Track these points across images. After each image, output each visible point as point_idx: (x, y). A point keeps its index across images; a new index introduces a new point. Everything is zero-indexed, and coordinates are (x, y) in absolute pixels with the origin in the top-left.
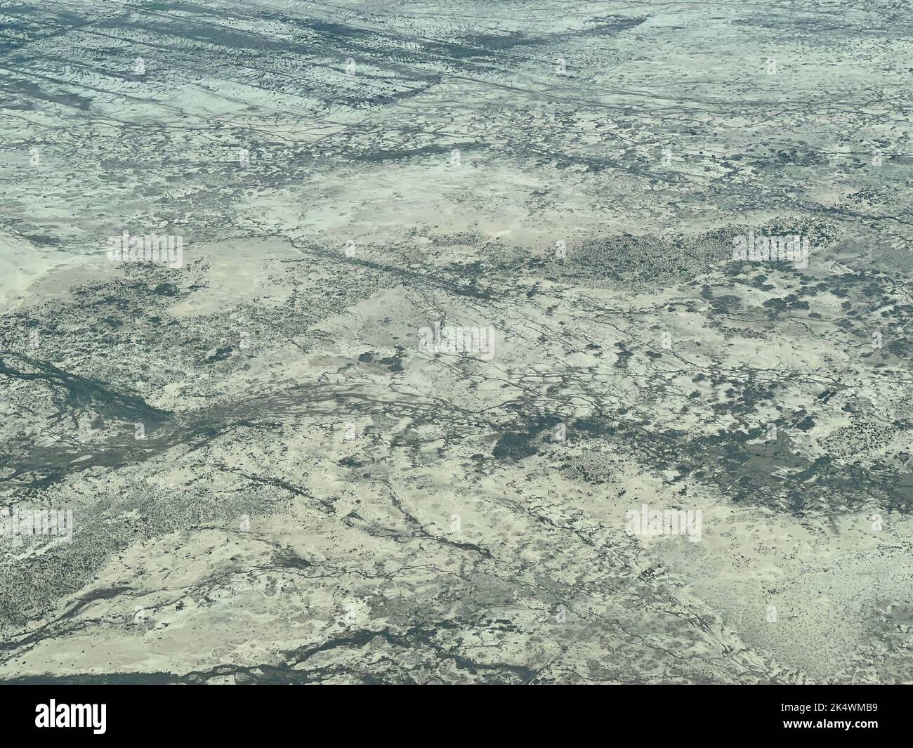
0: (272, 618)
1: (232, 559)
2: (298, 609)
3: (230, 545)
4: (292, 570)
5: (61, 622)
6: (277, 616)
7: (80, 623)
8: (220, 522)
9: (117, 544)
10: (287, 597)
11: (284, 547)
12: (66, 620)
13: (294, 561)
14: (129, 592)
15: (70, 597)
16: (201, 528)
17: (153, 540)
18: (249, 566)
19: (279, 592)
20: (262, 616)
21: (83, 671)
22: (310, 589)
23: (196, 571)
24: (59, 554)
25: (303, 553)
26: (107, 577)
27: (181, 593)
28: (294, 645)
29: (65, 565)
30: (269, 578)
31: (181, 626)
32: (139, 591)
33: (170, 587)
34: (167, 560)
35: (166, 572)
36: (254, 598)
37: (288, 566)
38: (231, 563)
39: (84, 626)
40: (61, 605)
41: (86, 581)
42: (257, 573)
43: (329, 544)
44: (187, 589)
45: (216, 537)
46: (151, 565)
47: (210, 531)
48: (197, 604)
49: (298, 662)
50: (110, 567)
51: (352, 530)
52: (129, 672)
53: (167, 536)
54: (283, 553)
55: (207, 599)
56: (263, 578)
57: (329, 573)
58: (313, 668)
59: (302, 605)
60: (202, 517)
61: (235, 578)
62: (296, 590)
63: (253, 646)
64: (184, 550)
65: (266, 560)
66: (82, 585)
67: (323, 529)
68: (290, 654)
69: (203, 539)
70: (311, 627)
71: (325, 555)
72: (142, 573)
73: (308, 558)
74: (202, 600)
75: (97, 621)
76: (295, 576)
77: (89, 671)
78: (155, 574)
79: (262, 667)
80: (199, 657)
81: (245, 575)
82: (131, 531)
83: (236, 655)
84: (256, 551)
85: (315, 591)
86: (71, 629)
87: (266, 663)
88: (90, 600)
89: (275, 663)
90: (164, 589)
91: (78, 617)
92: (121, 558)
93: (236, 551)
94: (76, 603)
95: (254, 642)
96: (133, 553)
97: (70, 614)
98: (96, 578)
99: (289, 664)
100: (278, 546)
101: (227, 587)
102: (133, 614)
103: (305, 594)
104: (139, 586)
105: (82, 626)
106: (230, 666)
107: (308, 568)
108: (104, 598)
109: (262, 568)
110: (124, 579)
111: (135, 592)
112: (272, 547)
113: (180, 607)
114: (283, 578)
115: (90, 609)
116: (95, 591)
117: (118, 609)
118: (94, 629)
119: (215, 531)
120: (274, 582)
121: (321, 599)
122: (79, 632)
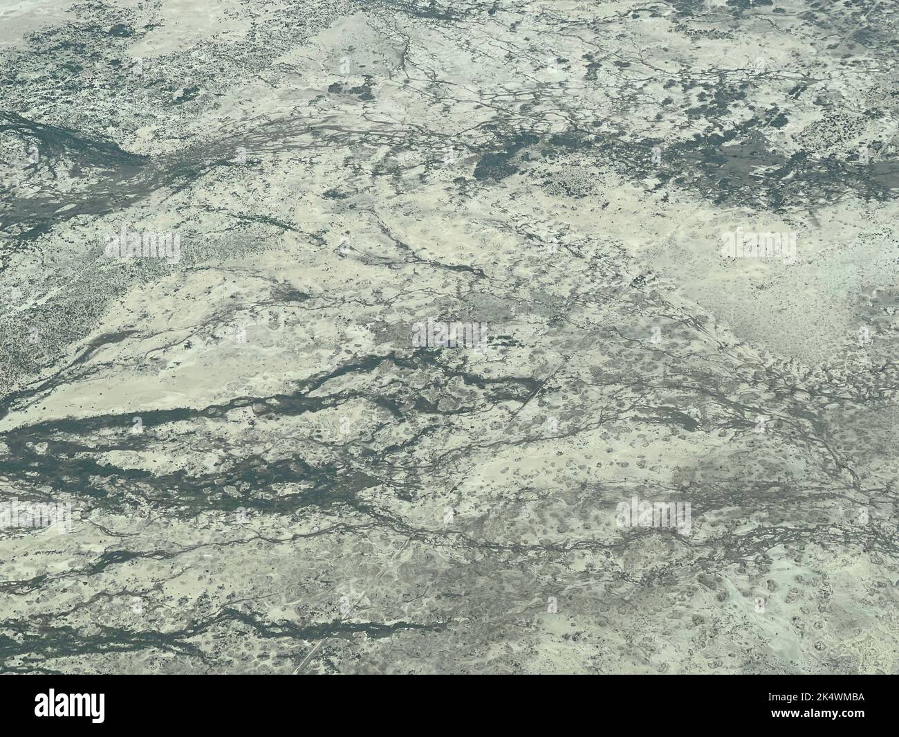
0: (280, 350)
1: (232, 297)
2: (304, 341)
3: (228, 284)
4: (292, 303)
5: (74, 367)
6: (284, 349)
7: (93, 367)
8: (214, 262)
9: (116, 289)
10: (291, 330)
11: (281, 281)
12: (79, 365)
13: (294, 295)
14: (136, 335)
15: (79, 344)
16: (197, 269)
17: (151, 283)
18: (249, 302)
19: (282, 325)
20: (270, 349)
21: (104, 413)
22: (312, 320)
23: (200, 311)
24: (60, 303)
25: (301, 286)
26: (112, 321)
27: (187, 332)
28: (305, 374)
29: (68, 313)
30: (271, 313)
31: (192, 364)
32: (146, 333)
33: (175, 327)
34: (168, 302)
35: (169, 313)
36: (259, 333)
37: (288, 300)
38: (232, 301)
39: (98, 370)
40: (72, 351)
41: (91, 327)
42: (259, 308)
43: (325, 276)
44: (192, 329)
45: (213, 277)
46: (153, 308)
47: (206, 272)
48: (205, 342)
49: (311, 390)
50: (113, 312)
51: (345, 261)
52: (149, 410)
53: (164, 279)
54: (281, 288)
55: (213, 337)
56: (265, 312)
57: (329, 304)
58: (327, 395)
59: (307, 336)
60: (196, 258)
61: (238, 315)
62: (299, 322)
63: (265, 378)
64: (183, 292)
65: (265, 296)
66: (88, 331)
67: (317, 262)
68: (302, 384)
69: (200, 280)
70: (319, 357)
71: (323, 287)
72: (145, 316)
73: (306, 291)
74: (209, 338)
75: (109, 365)
76: (296, 309)
77: (110, 412)
78: (159, 316)
79: (277, 397)
80: (215, 391)
81: (247, 311)
82: (128, 276)
83: (250, 388)
84: (253, 288)
85: (317, 321)
86: (85, 374)
87: (281, 393)
88: (99, 345)
89: (289, 393)
90: (170, 330)
91: (90, 362)
92: (122, 303)
93: (234, 289)
94: (86, 348)
95: (265, 374)
96: (134, 296)
97: (82, 359)
98: (101, 324)
99: (303, 392)
100: (275, 281)
101: (231, 324)
102: (143, 355)
103: (308, 325)
104: (145, 328)
105: (95, 370)
106: (246, 398)
107: (308, 301)
108: (113, 342)
109: (263, 304)
110: (129, 323)
111: (142, 335)
112: (269, 283)
113: (188, 346)
114: (284, 311)
115: (100, 353)
116: (102, 336)
117: (128, 352)
118: (108, 371)
119: (212, 271)
120: (276, 317)
121: (325, 329)
122: (93, 376)
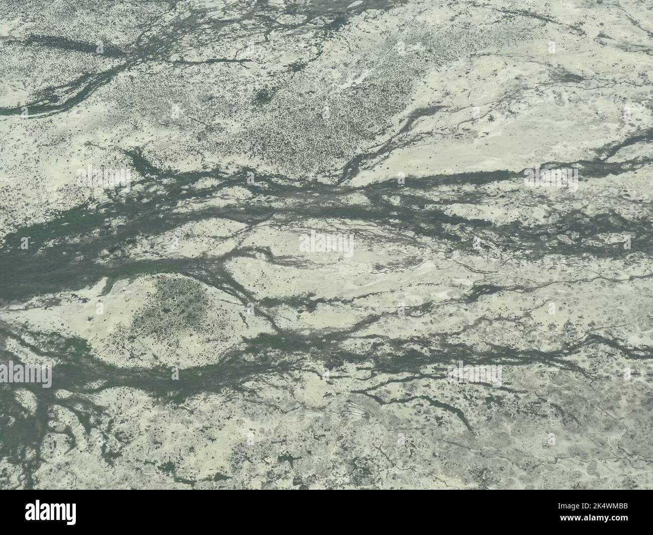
0: (571, 124)
1: (517, 78)
2: (590, 115)
3: (510, 67)
4: (571, 84)
5: (401, 135)
6: (575, 122)
7: (417, 136)
8: (492, 49)
9: (417, 72)
10: (576, 106)
11: (556, 66)
12: (405, 133)
13: (570, 78)
14: (445, 109)
15: (400, 116)
16: (479, 56)
17: (444, 67)
18: (533, 83)
19: (567, 102)
20: (562, 122)
21: (437, 173)
22: (592, 98)
23: (492, 91)
24: (374, 82)
25: (575, 68)
26: (422, 97)
27: (487, 108)
28: (600, 144)
29: (383, 91)
30: (554, 92)
31: (499, 134)
32: (452, 108)
33: (475, 103)
34: (463, 82)
35: (467, 92)
36: (550, 109)
37: (567, 81)
38: (517, 82)
39: (422, 138)
40: (396, 121)
41: (406, 103)
42: (542, 88)
43: (593, 61)
44: (490, 105)
45: (494, 62)
46: (452, 88)
47: (487, 58)
48: (504, 116)
49: (608, 156)
50: (420, 90)
51: (607, 48)
52: (474, 171)
53: (454, 63)
54: (556, 71)
55: (511, 112)
56: (549, 91)
57: (603, 85)
58: (624, 160)
59: (592, 112)
60: (476, 46)
61: (526, 93)
62: (581, 100)
63: (565, 146)
64: (474, 73)
65: (545, 78)
66: (404, 106)
67: (581, 49)
68: (599, 151)
69: (485, 65)
70: (608, 130)
71: (594, 70)
72: (448, 94)
73: (580, 74)
74: (507, 113)
75: (430, 134)
76: (575, 89)
77: (443, 172)
78: (459, 94)
79: (580, 162)
80: (525, 157)
81: (533, 91)
82: (423, 61)
83: (555, 154)
84: (534, 73)
85: (596, 99)
86: (412, 141)
87: (583, 159)
88: (417, 117)
89: (590, 159)
90: (472, 105)
91: (413, 131)
92: (425, 83)
93: (517, 72)
94: (407, 120)
95: (565, 143)
96: (433, 77)
97: (406, 129)
98: (413, 100)
99: (602, 158)
100: (550, 65)
101: (522, 101)
102: (456, 126)
103: (590, 102)
104: (450, 104)
105: (419, 138)
106: (553, 163)
107: (583, 82)
108: (427, 115)
109: (545, 84)
110: (436, 99)
111: (449, 109)
112: (544, 68)
113: (491, 119)
114: (567, 90)
115: (420, 124)
116: (417, 110)
117: (442, 123)
118: (430, 139)
119: (493, 57)
120: (560, 95)
121: (605, 106)
122: (420, 143)
